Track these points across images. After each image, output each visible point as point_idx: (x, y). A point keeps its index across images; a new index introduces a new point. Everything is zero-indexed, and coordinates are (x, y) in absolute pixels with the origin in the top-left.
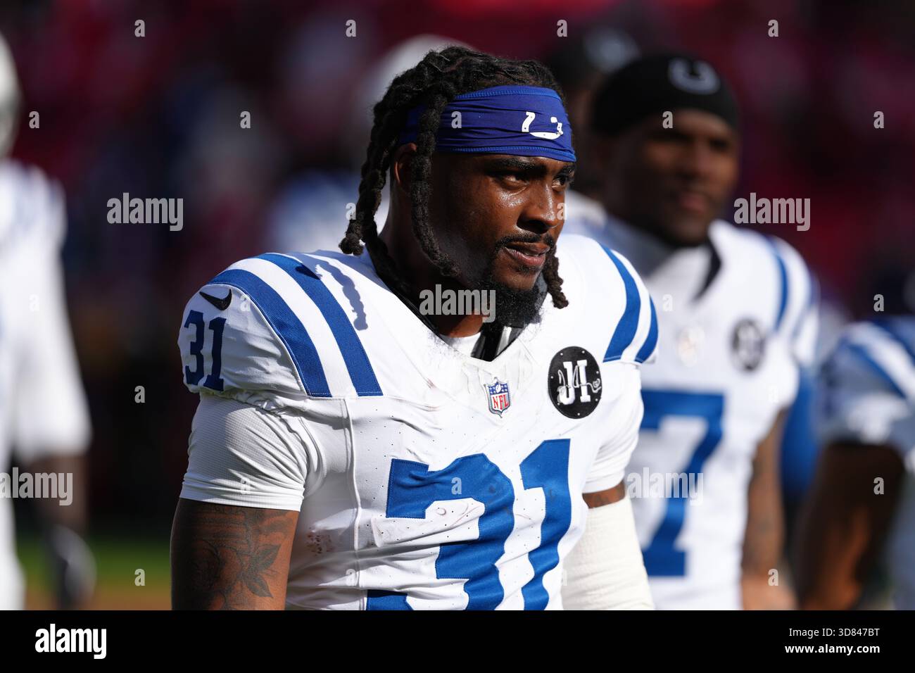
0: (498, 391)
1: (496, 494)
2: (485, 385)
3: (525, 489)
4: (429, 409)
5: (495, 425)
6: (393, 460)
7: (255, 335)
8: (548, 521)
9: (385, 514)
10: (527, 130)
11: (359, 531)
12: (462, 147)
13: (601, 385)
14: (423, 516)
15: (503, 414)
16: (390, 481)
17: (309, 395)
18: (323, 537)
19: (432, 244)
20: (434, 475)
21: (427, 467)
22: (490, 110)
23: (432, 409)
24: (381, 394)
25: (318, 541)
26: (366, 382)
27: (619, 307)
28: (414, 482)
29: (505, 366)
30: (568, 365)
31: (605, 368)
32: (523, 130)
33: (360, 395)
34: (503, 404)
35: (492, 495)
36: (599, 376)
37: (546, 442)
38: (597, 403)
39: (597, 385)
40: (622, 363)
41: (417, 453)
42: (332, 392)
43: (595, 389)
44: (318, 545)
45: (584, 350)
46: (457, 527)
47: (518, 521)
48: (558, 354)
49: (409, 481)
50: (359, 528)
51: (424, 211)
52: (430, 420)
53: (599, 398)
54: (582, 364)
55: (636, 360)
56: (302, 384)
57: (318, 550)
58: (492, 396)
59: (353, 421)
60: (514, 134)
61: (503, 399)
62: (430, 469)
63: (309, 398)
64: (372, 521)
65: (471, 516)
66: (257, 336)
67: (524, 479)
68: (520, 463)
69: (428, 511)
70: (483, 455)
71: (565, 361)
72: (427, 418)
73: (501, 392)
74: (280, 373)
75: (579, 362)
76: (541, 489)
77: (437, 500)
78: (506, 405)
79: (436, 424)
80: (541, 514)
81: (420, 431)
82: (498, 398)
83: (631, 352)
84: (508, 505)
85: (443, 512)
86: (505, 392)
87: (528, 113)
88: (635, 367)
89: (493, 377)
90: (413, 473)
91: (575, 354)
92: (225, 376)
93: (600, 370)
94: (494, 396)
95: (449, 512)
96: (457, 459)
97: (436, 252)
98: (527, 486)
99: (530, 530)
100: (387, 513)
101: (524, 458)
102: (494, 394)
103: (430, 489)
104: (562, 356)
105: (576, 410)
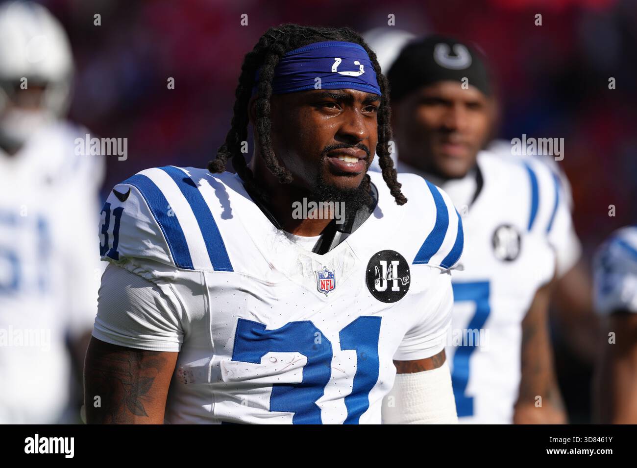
0: (326, 276)
1: (318, 351)
2: (315, 272)
3: (342, 350)
4: (269, 284)
5: (322, 301)
6: (239, 319)
7: (141, 221)
8: (358, 375)
9: (231, 358)
10: (336, 71)
11: (212, 369)
12: (291, 89)
13: (409, 280)
14: (259, 362)
15: (328, 294)
16: (236, 334)
17: (177, 267)
18: (188, 372)
19: (273, 162)
20: (269, 332)
21: (265, 326)
22: (309, 60)
23: (271, 285)
24: (232, 271)
25: (185, 375)
26: (221, 261)
27: (429, 224)
28: (254, 337)
29: (333, 259)
30: (384, 263)
31: (414, 269)
32: (333, 71)
33: (215, 270)
34: (329, 286)
35: (315, 351)
36: (409, 274)
37: (361, 317)
38: (404, 294)
39: (406, 280)
40: (428, 266)
41: (258, 316)
42: (195, 266)
43: (404, 283)
44: (184, 377)
45: (398, 253)
46: (285, 372)
47: (334, 373)
48: (377, 254)
49: (249, 335)
50: (212, 367)
51: (267, 138)
52: (270, 293)
53: (407, 290)
54: (395, 263)
55: (441, 266)
56: (172, 258)
57: (185, 382)
58: (320, 280)
59: (210, 288)
60: (327, 74)
61: (329, 283)
62: (267, 328)
63: (178, 270)
64: (221, 363)
65: (296, 365)
66: (143, 221)
67: (341, 342)
68: (340, 331)
69: (263, 359)
70: (310, 322)
71: (382, 260)
72: (268, 292)
73: (328, 278)
74: (157, 249)
75: (393, 262)
76: (354, 351)
77: (271, 351)
78: (331, 288)
79: (274, 296)
80: (353, 369)
81: (261, 300)
82: (325, 282)
83: (437, 259)
84: (327, 360)
85: (275, 361)
86: (332, 278)
87: (336, 59)
88: (440, 271)
89: (323, 266)
90: (254, 330)
91: (390, 255)
92: (120, 250)
93: (410, 269)
94: (323, 280)
95: (279, 360)
96: (289, 323)
97: (275, 167)
98: (343, 348)
99: (345, 381)
100: (233, 357)
101: (343, 327)
102: (322, 278)
103: (265, 342)
104: (380, 256)
105: (388, 297)
